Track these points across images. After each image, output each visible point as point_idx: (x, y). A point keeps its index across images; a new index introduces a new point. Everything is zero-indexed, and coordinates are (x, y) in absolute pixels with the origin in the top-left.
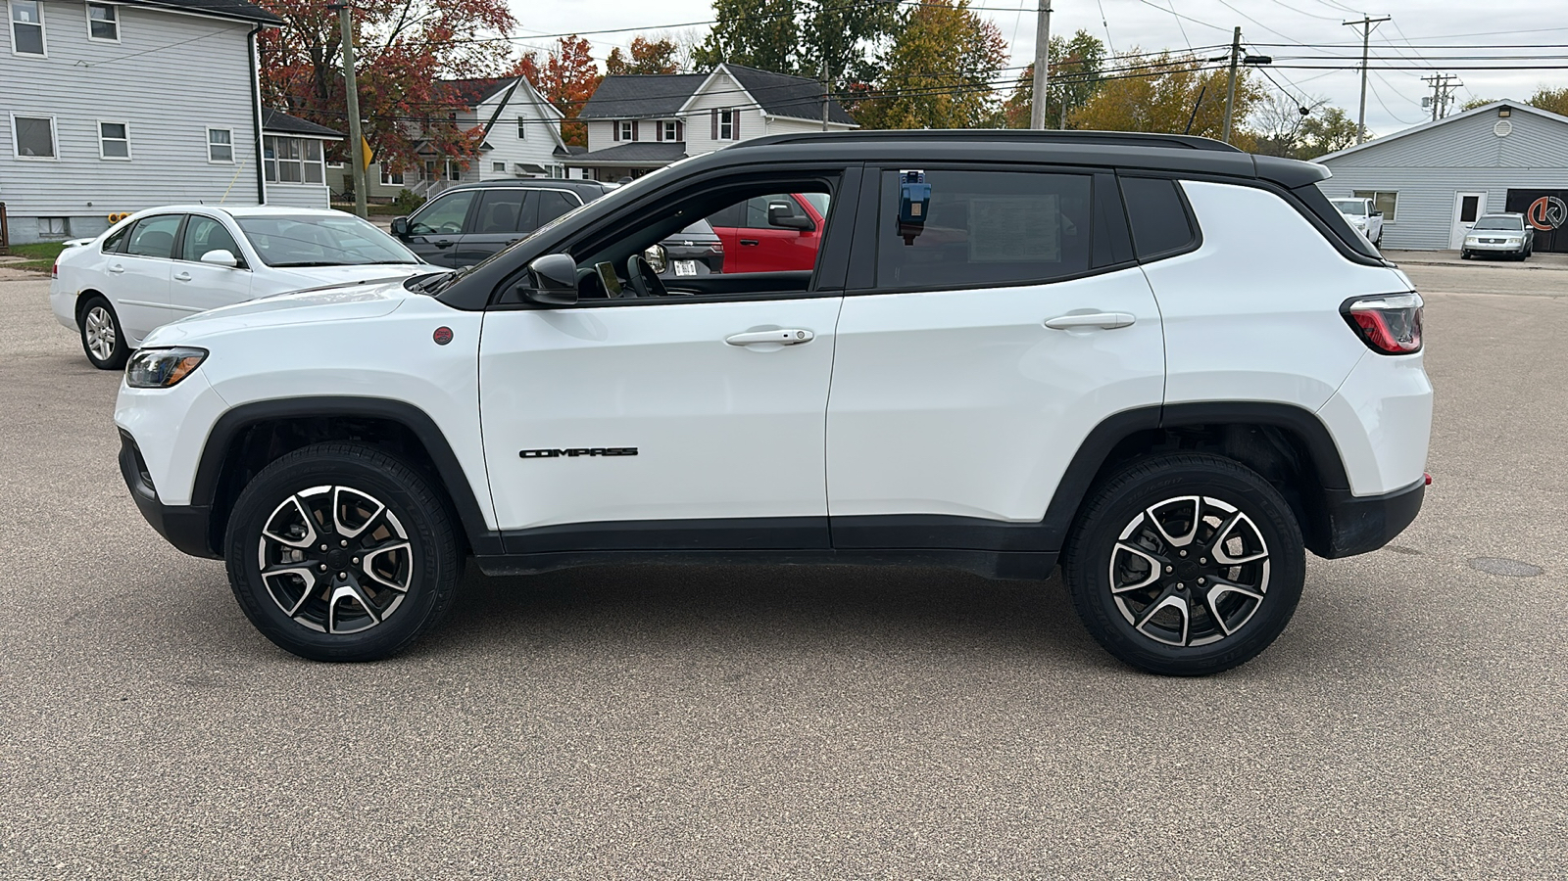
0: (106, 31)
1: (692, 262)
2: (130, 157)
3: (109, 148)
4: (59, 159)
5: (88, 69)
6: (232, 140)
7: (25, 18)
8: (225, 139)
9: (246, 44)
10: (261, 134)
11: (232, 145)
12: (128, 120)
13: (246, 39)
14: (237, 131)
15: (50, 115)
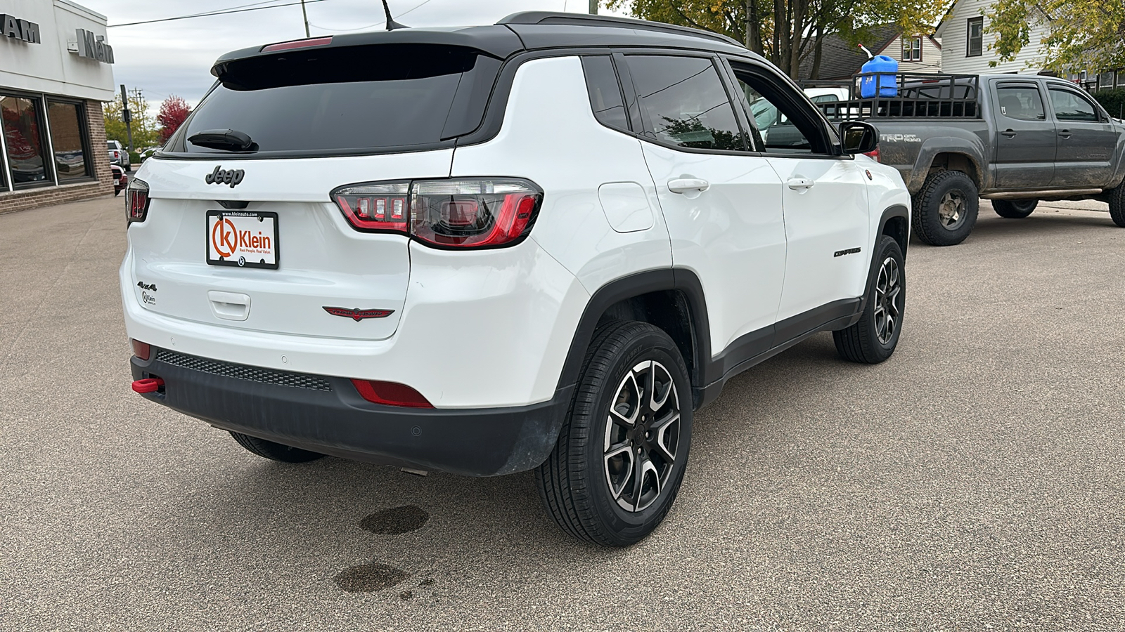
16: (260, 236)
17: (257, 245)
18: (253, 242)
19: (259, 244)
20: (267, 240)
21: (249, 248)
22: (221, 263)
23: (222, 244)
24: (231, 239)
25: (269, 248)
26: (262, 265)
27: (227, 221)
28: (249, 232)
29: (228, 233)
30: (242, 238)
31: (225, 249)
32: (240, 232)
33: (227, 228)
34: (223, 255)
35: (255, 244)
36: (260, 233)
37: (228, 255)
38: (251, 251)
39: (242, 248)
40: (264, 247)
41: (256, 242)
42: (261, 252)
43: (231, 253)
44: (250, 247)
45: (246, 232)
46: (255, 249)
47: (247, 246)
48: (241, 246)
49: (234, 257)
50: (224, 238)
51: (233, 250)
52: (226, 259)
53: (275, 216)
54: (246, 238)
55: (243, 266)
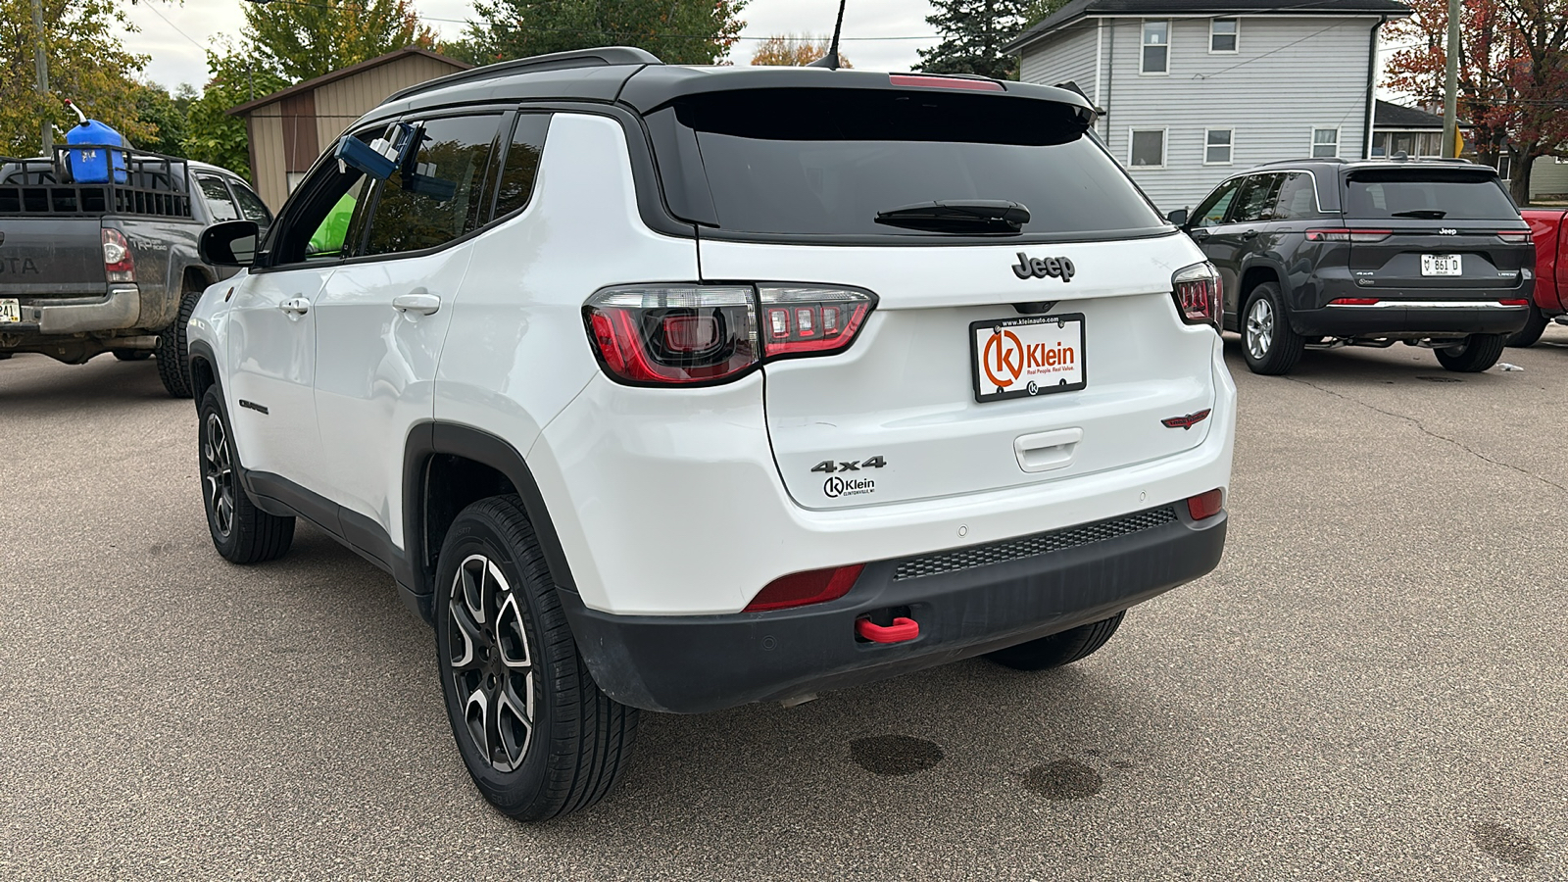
0: (1224, 43)
1: (1458, 258)
2: (1232, 161)
3: (1213, 155)
4: (1166, 167)
5: (1205, 81)
6: (1338, 139)
7: (1155, 40)
8: (1332, 139)
9: (1368, 39)
10: (1372, 130)
11: (1338, 144)
12: (1234, 126)
13: (1369, 33)
14: (1345, 130)
15: (1162, 127)
16: (1059, 347)
17: (1055, 362)
18: (1049, 357)
19: (1056, 359)
20: (1068, 353)
21: (1041, 368)
22: (1001, 396)
23: (1000, 369)
24: (1014, 359)
25: (1072, 362)
26: (1063, 387)
27: (1007, 334)
28: (1043, 345)
29: (1010, 351)
30: (1031, 355)
31: (1005, 375)
32: (1029, 347)
33: (1007, 343)
34: (1001, 385)
35: (1051, 361)
36: (1059, 344)
37: (1010, 382)
38: (1044, 372)
39: (1031, 369)
40: (1065, 363)
41: (1052, 357)
42: (1059, 370)
43: (1013, 379)
44: (1043, 365)
45: (1037, 346)
46: (1051, 368)
47: (1038, 365)
48: (1029, 366)
49: (1019, 385)
50: (1003, 359)
51: (1016, 374)
52: (1006, 389)
53: (1080, 318)
54: (1038, 355)
55: (1037, 394)
